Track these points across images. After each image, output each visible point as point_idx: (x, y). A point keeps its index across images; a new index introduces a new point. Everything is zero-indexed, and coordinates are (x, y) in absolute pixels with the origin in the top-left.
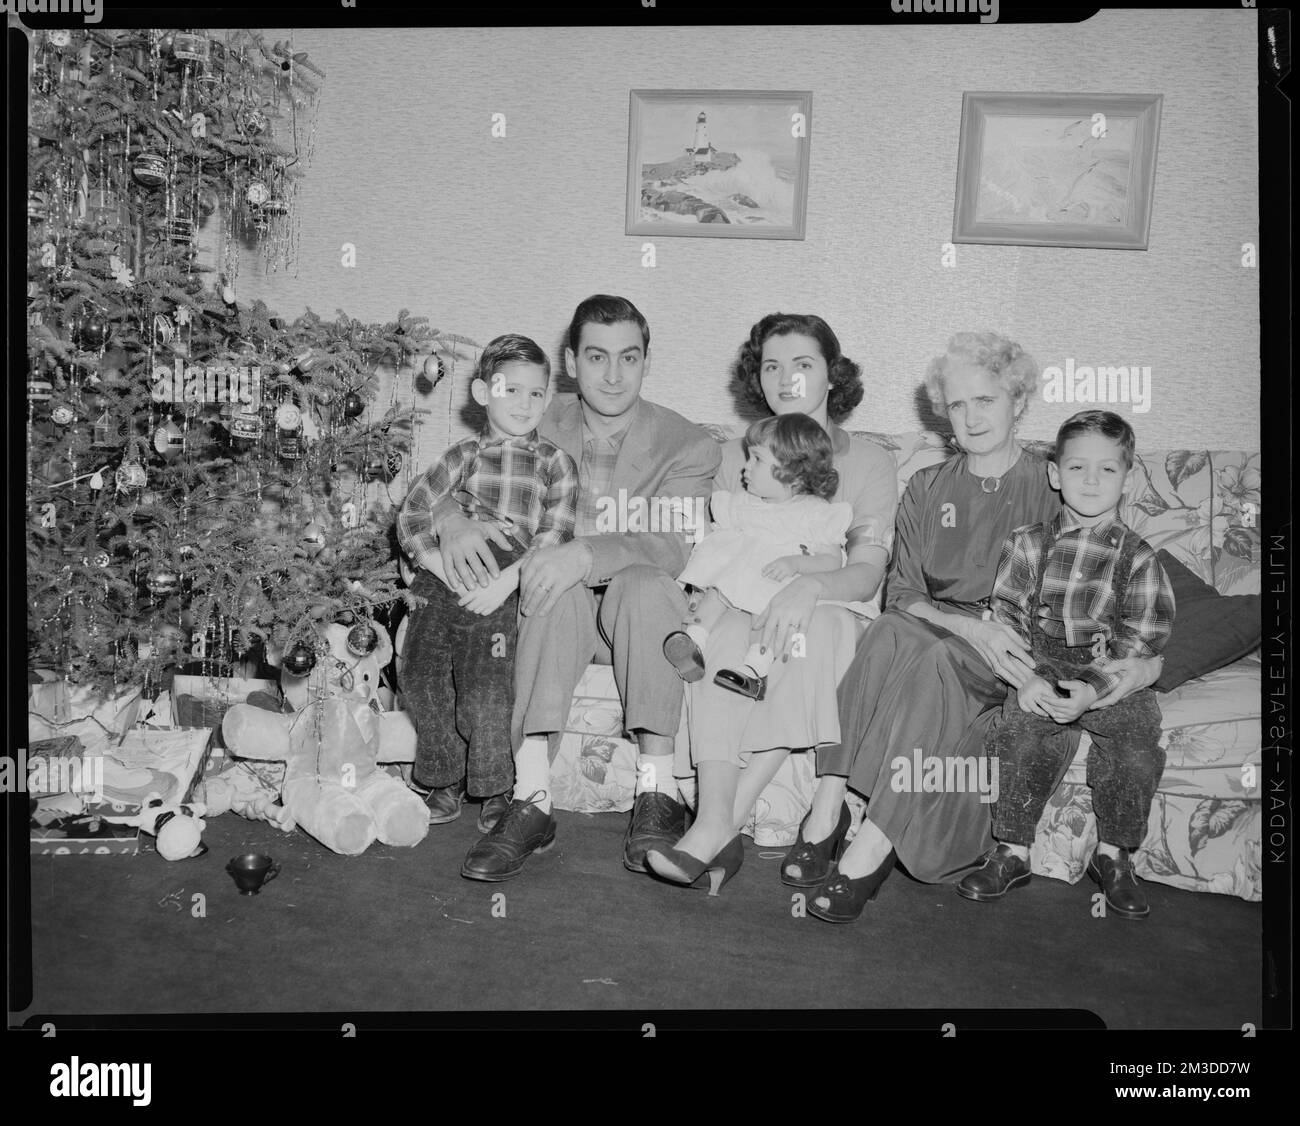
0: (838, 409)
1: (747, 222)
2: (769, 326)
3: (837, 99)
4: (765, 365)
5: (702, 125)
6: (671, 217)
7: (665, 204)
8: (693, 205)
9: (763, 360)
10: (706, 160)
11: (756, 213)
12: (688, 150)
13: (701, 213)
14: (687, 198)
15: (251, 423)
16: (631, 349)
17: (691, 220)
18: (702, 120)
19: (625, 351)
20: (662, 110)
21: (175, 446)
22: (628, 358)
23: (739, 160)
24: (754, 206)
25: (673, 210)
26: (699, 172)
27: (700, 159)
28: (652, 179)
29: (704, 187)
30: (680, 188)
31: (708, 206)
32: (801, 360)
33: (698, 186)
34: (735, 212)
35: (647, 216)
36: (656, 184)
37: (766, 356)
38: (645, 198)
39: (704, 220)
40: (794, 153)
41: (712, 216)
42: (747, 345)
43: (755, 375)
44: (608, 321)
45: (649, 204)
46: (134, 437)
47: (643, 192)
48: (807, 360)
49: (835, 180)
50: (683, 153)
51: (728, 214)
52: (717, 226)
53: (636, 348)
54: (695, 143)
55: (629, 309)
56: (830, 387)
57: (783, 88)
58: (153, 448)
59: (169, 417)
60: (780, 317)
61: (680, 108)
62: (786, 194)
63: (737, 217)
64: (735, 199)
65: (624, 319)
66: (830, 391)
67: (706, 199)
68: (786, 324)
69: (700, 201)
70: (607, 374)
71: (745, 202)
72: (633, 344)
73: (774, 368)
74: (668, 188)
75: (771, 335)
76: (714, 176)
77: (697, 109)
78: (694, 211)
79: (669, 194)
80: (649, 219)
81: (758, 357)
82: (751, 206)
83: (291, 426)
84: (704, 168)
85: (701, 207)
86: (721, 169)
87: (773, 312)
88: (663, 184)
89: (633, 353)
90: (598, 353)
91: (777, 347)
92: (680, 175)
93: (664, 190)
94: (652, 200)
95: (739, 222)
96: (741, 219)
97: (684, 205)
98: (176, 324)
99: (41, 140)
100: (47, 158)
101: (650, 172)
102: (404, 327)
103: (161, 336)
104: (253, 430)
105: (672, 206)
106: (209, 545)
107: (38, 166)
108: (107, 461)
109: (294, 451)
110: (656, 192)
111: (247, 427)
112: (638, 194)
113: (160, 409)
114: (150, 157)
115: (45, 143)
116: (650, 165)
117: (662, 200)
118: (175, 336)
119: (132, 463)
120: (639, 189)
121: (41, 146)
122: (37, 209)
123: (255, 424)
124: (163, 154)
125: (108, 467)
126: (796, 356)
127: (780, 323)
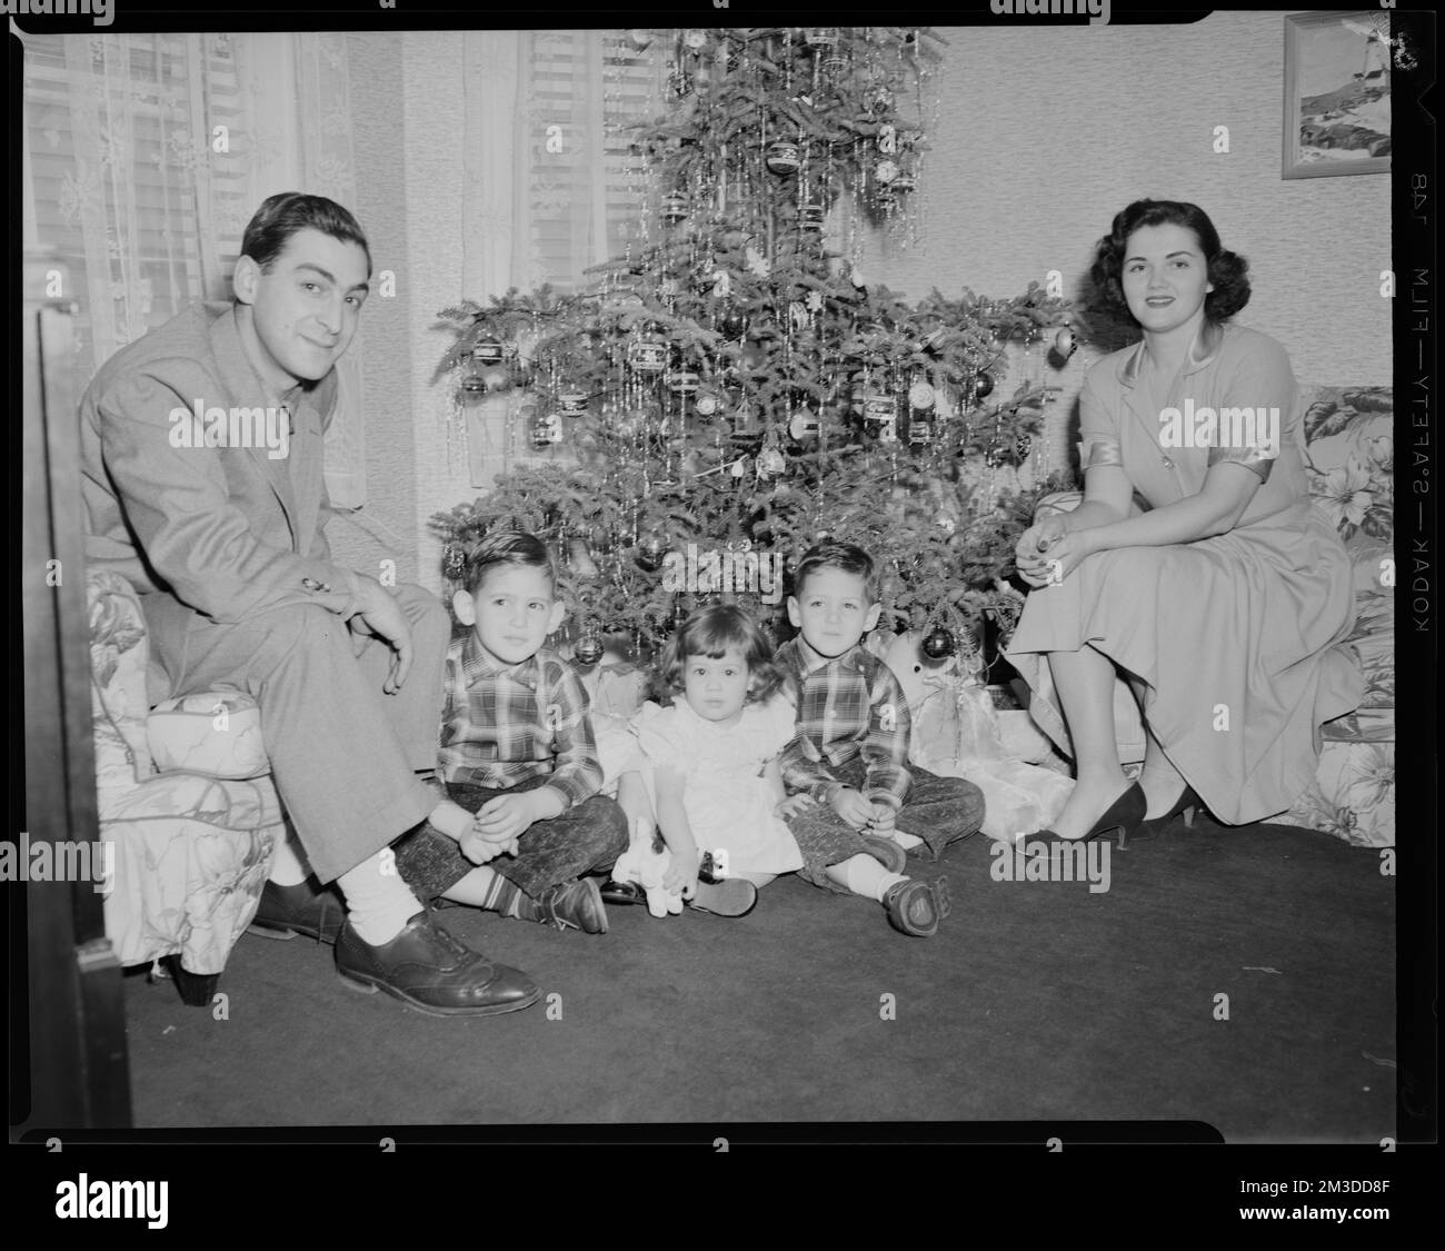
2: (1138, 215)
4: (1129, 265)
5: (1372, 45)
6: (1338, 155)
7: (1329, 140)
8: (1364, 137)
9: (1127, 258)
12: (1358, 75)
13: (1374, 146)
14: (1357, 130)
15: (885, 404)
17: (1362, 155)
18: (1372, 39)
20: (1324, 32)
21: (811, 432)
25: (1339, 146)
26: (1370, 98)
27: (1371, 83)
28: (1312, 113)
29: (1377, 116)
30: (1348, 120)
31: (1380, 136)
32: (1175, 258)
33: (1371, 118)
35: (1308, 156)
36: (1319, 119)
37: (1131, 253)
38: (1305, 136)
39: (1377, 154)
41: (1388, 146)
42: (1108, 239)
43: (1115, 278)
45: (1309, 143)
46: (770, 425)
47: (1303, 129)
48: (1184, 257)
50: (1351, 80)
54: (1365, 64)
56: (1210, 289)
58: (790, 434)
59: (805, 403)
60: (1148, 204)
66: (1210, 293)
67: (1380, 129)
68: (1159, 211)
69: (1372, 132)
73: (1141, 268)
74: (1333, 122)
75: (1140, 226)
77: (1367, 25)
78: (1366, 145)
79: (1335, 129)
80: (1310, 159)
81: (1121, 254)
83: (925, 405)
84: (1376, 94)
85: (1374, 139)
88: (1327, 118)
91: (1146, 241)
92: (1347, 105)
93: (1327, 124)
94: (1313, 138)
97: (1352, 139)
98: (809, 311)
99: (683, 140)
100: (688, 157)
101: (1312, 105)
102: (1035, 299)
103: (795, 325)
104: (887, 412)
105: (1338, 141)
106: (846, 530)
107: (680, 166)
108: (746, 449)
109: (925, 435)
110: (1318, 127)
111: (881, 409)
112: (1297, 133)
113: (797, 396)
114: (783, 145)
115: (686, 142)
116: (1310, 98)
117: (1325, 136)
118: (809, 321)
119: (771, 450)
120: (1298, 127)
121: (682, 146)
122: (681, 207)
123: (890, 404)
124: (795, 141)
125: (747, 455)
126: (1170, 252)
127: (1153, 210)
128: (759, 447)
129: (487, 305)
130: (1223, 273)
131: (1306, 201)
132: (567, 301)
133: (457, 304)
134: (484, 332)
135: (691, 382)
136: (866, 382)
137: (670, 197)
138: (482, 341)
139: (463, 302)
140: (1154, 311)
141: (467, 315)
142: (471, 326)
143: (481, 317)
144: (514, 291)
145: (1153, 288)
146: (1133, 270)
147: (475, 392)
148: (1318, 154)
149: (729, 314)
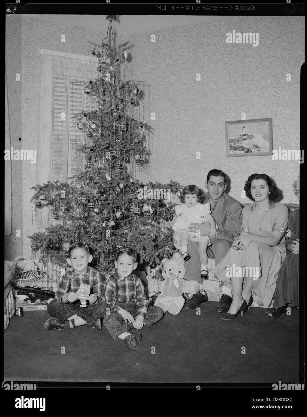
0: (272, 199)
1: (257, 152)
2: (254, 177)
3: (279, 119)
4: (252, 187)
5: (244, 129)
6: (238, 152)
7: (236, 149)
8: (243, 148)
9: (251, 186)
10: (246, 137)
11: (259, 149)
12: (241, 135)
13: (245, 150)
14: (241, 147)
15: (138, 210)
16: (221, 183)
17: (243, 152)
18: (244, 128)
19: (220, 183)
20: (233, 126)
21: (121, 216)
22: (220, 185)
23: (254, 137)
24: (259, 148)
25: (238, 150)
26: (244, 140)
27: (244, 137)
28: (232, 143)
29: (245, 144)
30: (239, 145)
31: (246, 148)
32: (262, 186)
33: (244, 144)
34: (254, 150)
35: (231, 152)
36: (233, 144)
37: (252, 185)
38: (230, 148)
39: (246, 152)
40: (268, 134)
41: (248, 151)
42: (247, 181)
43: (249, 190)
44: (216, 176)
45: (231, 149)
46: (111, 215)
47: (230, 146)
48: (264, 186)
49: (280, 140)
50: (239, 136)
51: (252, 150)
52: (249, 153)
53: (222, 183)
54: (242, 133)
55: (222, 173)
56: (270, 193)
57: (264, 118)
58: (116, 216)
59: (119, 209)
60: (256, 175)
61: (238, 125)
62: (267, 144)
63: (254, 151)
64: (254, 146)
65: (220, 175)
66: (269, 194)
67: (246, 147)
68: (258, 176)
69: (244, 147)
70: (214, 189)
71: (256, 147)
72: (221, 182)
73: (254, 188)
74: (236, 145)
75: (254, 179)
76: (248, 141)
77: (242, 125)
78: (243, 150)
79: (237, 146)
80: (232, 153)
81: (250, 185)
82: (258, 148)
83: (147, 210)
84: (245, 139)
85: (245, 149)
86: (250, 139)
87: (254, 173)
88: (235, 144)
89: (221, 184)
90: (212, 183)
91: (255, 183)
92: (239, 141)
93: (235, 145)
94: (232, 148)
95: (255, 152)
96: (256, 151)
97: (240, 149)
98: (120, 188)
99: (90, 149)
100: (91, 154)
101: (231, 141)
102: (172, 184)
103: (117, 191)
104: (138, 212)
105: (237, 149)
106: (130, 239)
107: (90, 155)
108: (106, 220)
109: (147, 216)
110: (233, 146)
111: (137, 211)
112: (229, 147)
113: (118, 208)
114: (114, 151)
115: (91, 150)
116: (231, 140)
117: (235, 148)
118: (120, 191)
119: (112, 220)
120: (229, 146)
121: (90, 151)
122: (90, 165)
123: (139, 210)
124: (117, 151)
125: (106, 221)
126: (260, 185)
127: (256, 176)
128: (109, 219)
129: (42, 185)
130: (272, 190)
131: (231, 162)
132: (62, 185)
133: (35, 185)
134: (42, 192)
135: (92, 205)
136: (134, 205)
137: (88, 163)
138: (41, 194)
139: (37, 185)
140: (257, 197)
141: (38, 188)
142: (39, 191)
143: (41, 189)
144: (49, 182)
145: (257, 193)
146: (253, 188)
147: (39, 206)
148: (233, 152)
149: (101, 189)
